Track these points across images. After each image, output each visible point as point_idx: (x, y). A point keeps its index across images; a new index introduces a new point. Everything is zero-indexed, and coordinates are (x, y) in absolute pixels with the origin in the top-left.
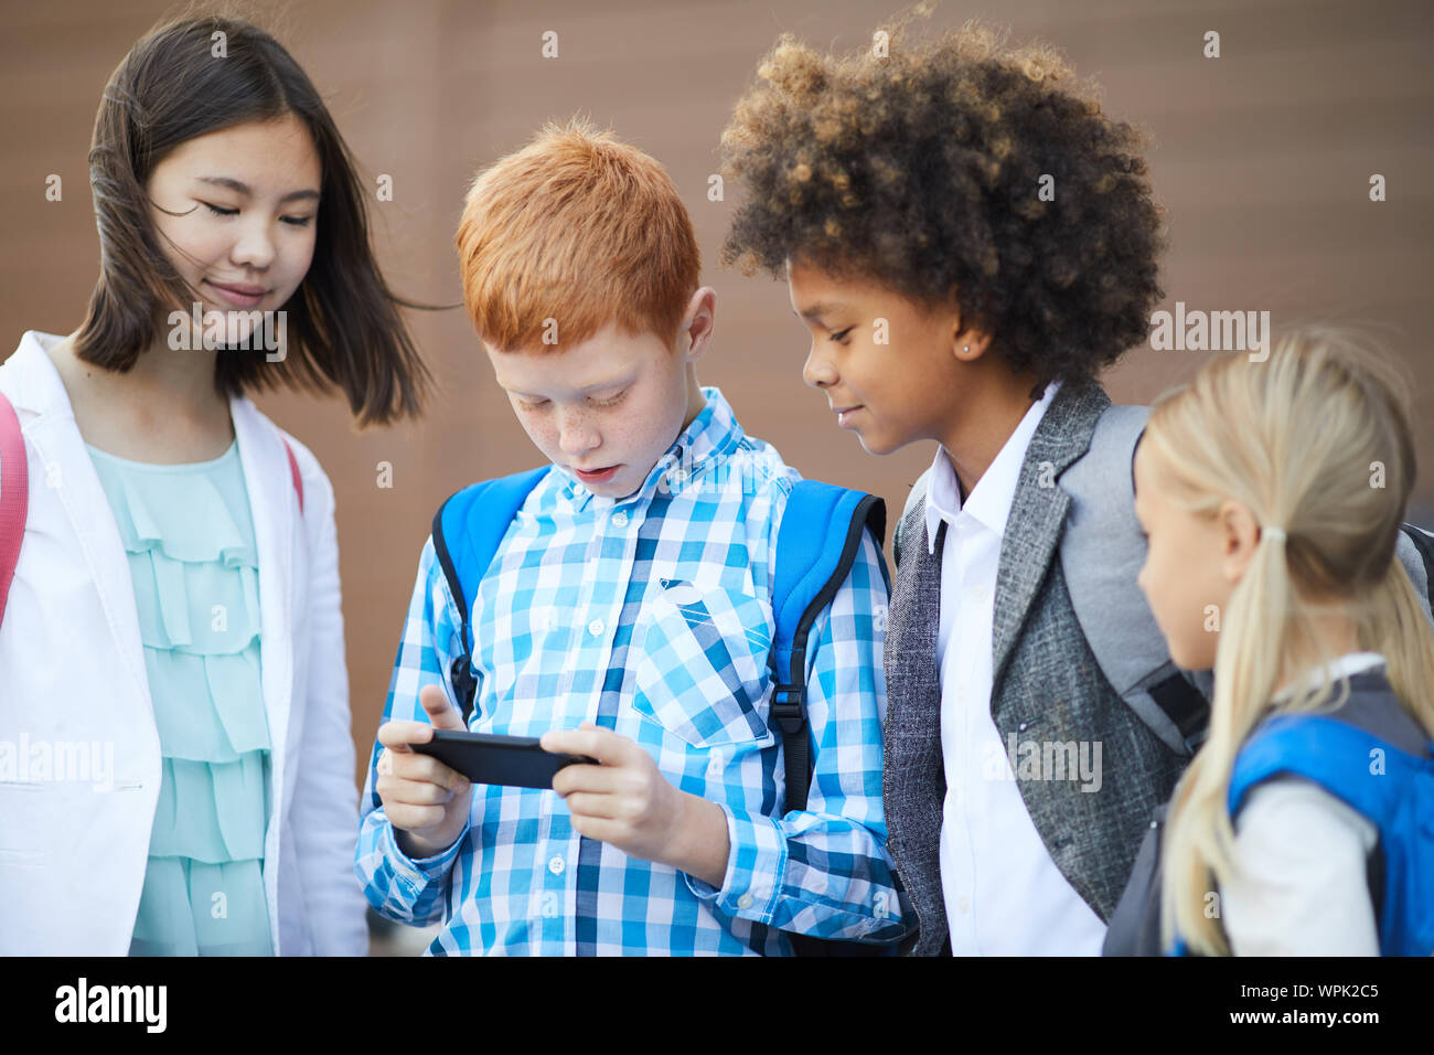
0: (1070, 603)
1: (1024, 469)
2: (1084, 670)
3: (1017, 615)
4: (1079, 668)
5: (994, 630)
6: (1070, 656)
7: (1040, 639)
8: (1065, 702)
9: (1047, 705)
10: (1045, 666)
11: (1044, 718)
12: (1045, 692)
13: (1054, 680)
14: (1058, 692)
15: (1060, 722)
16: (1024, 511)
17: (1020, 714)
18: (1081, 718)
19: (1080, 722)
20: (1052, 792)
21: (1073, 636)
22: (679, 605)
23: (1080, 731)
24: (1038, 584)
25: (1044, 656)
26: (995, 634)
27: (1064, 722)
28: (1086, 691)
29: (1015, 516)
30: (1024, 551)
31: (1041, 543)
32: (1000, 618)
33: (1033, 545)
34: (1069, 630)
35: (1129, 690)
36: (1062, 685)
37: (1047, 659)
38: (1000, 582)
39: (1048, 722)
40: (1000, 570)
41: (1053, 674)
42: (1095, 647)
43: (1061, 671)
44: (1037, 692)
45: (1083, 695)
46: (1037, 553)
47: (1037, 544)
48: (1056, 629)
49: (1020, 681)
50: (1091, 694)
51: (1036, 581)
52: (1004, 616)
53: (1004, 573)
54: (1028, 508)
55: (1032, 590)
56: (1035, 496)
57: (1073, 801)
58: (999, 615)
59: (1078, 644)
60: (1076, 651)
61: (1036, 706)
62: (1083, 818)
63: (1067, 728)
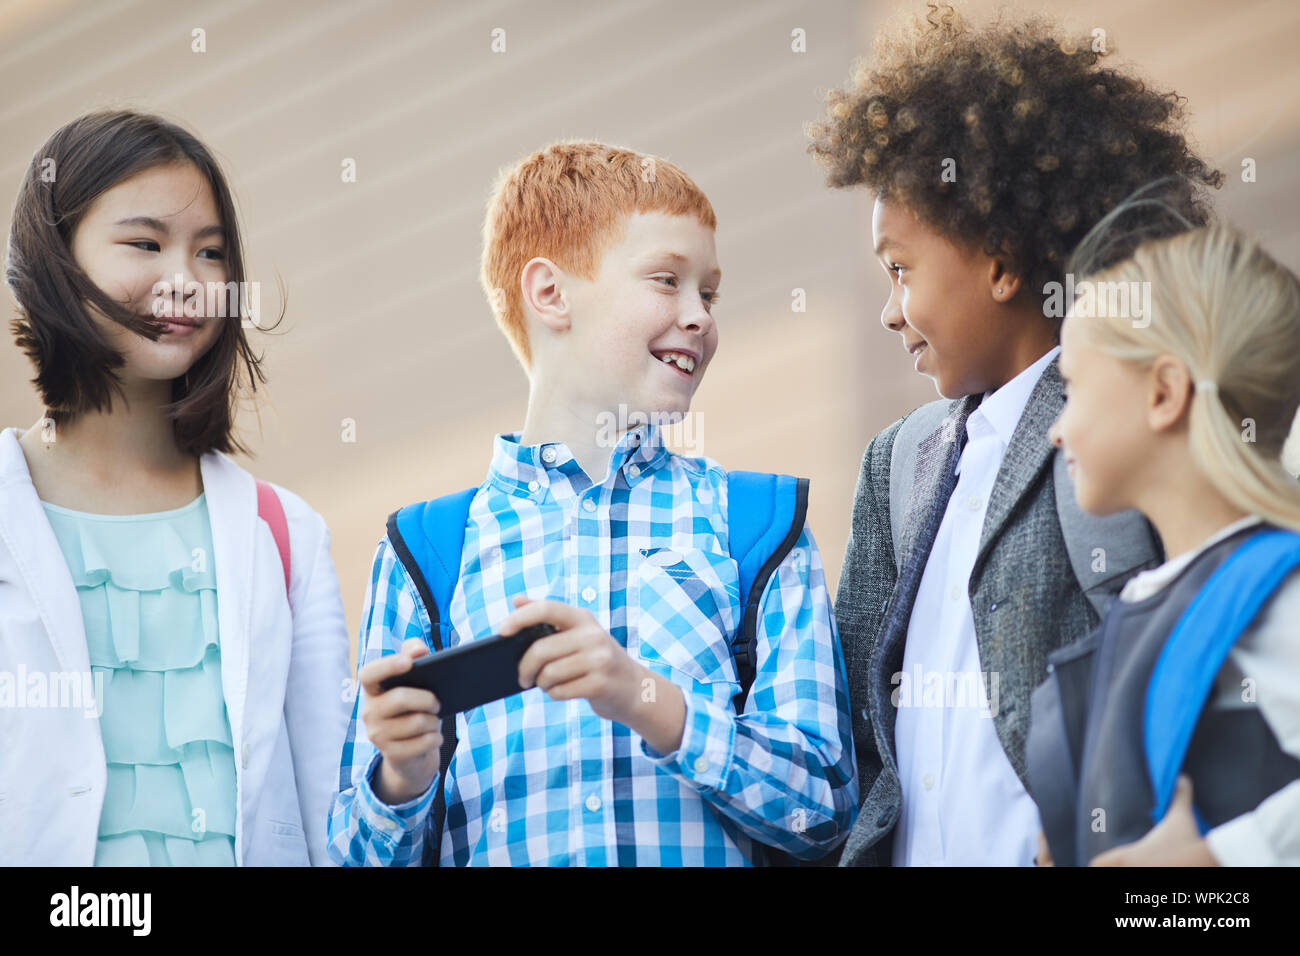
0: (1054, 503)
1: (1039, 385)
2: (1053, 562)
3: (1006, 507)
4: (1049, 559)
5: (985, 520)
6: (1043, 548)
7: (1021, 531)
8: (1031, 586)
9: (1014, 587)
10: (1020, 553)
11: (1010, 599)
12: (1015, 576)
13: (1025, 566)
14: (1027, 577)
15: (1022, 603)
16: (1032, 421)
17: (993, 596)
18: (1042, 602)
19: (1041, 606)
20: (1005, 664)
21: (1050, 531)
22: (662, 567)
23: (1039, 613)
24: (1030, 483)
25: (1021, 545)
26: (985, 524)
27: (1026, 603)
28: (1052, 580)
29: (1023, 424)
30: (1024, 454)
31: (1041, 449)
32: (992, 510)
33: (1033, 450)
34: (1047, 526)
35: (1093, 588)
36: (1031, 571)
37: (1024, 547)
38: (999, 479)
39: (1012, 603)
40: (1001, 469)
41: (1025, 561)
42: (1069, 545)
43: (1033, 559)
44: (1009, 576)
45: (1048, 583)
46: (1035, 457)
47: (1036, 449)
48: (1036, 524)
49: (997, 566)
50: (1056, 584)
51: (1029, 480)
52: (996, 508)
53: (1004, 471)
54: (1035, 419)
55: (1023, 486)
56: (1044, 409)
57: (1021, 672)
58: (993, 506)
59: (1054, 539)
60: (1050, 545)
61: (1005, 588)
62: (1026, 688)
63: (1027, 608)
